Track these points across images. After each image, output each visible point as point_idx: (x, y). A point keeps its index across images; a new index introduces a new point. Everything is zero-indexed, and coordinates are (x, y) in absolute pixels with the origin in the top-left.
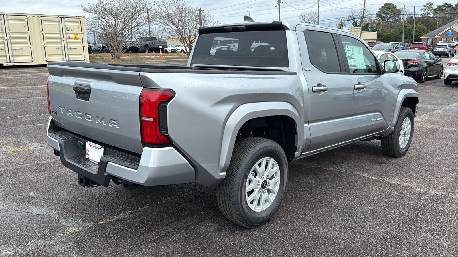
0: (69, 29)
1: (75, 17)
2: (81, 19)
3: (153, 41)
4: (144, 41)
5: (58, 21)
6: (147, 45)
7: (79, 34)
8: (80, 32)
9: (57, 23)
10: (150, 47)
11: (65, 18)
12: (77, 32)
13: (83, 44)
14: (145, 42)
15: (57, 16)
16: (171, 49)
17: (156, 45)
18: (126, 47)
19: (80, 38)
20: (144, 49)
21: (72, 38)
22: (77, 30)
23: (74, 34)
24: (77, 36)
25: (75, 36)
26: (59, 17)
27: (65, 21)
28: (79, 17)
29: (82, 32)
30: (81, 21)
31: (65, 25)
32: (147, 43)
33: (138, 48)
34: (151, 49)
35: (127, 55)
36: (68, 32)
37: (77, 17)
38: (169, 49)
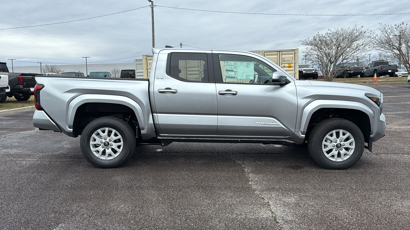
0: (284, 60)
1: (291, 50)
2: (295, 51)
3: (382, 66)
4: (375, 66)
5: (277, 55)
6: (376, 70)
7: (293, 63)
8: (294, 62)
9: (276, 56)
10: (379, 71)
11: (282, 51)
12: (291, 62)
13: (295, 71)
14: (375, 68)
15: (276, 51)
16: (402, 74)
17: (384, 69)
18: (351, 72)
19: (293, 67)
20: (373, 74)
21: (286, 67)
22: (291, 61)
23: (289, 64)
24: (291, 65)
25: (289, 65)
26: (278, 52)
27: (282, 54)
28: (294, 50)
29: (295, 61)
30: (295, 53)
31: (282, 57)
32: (376, 68)
33: (363, 73)
34: (379, 73)
35: (350, 80)
36: (283, 62)
37: (292, 50)
38: (400, 74)
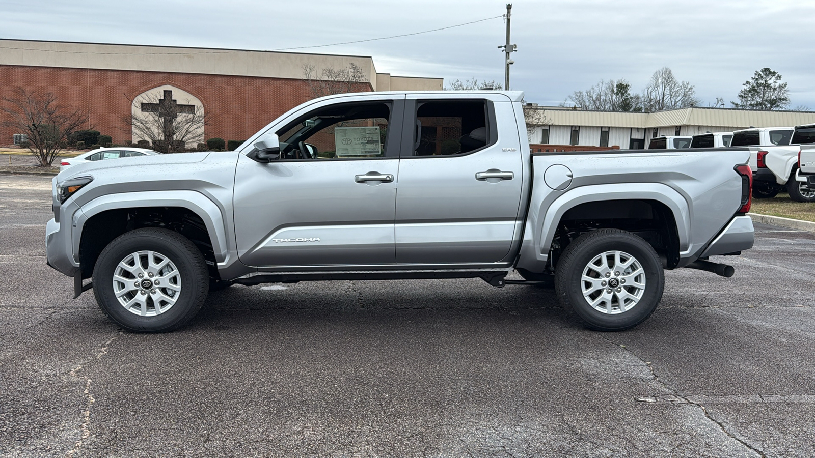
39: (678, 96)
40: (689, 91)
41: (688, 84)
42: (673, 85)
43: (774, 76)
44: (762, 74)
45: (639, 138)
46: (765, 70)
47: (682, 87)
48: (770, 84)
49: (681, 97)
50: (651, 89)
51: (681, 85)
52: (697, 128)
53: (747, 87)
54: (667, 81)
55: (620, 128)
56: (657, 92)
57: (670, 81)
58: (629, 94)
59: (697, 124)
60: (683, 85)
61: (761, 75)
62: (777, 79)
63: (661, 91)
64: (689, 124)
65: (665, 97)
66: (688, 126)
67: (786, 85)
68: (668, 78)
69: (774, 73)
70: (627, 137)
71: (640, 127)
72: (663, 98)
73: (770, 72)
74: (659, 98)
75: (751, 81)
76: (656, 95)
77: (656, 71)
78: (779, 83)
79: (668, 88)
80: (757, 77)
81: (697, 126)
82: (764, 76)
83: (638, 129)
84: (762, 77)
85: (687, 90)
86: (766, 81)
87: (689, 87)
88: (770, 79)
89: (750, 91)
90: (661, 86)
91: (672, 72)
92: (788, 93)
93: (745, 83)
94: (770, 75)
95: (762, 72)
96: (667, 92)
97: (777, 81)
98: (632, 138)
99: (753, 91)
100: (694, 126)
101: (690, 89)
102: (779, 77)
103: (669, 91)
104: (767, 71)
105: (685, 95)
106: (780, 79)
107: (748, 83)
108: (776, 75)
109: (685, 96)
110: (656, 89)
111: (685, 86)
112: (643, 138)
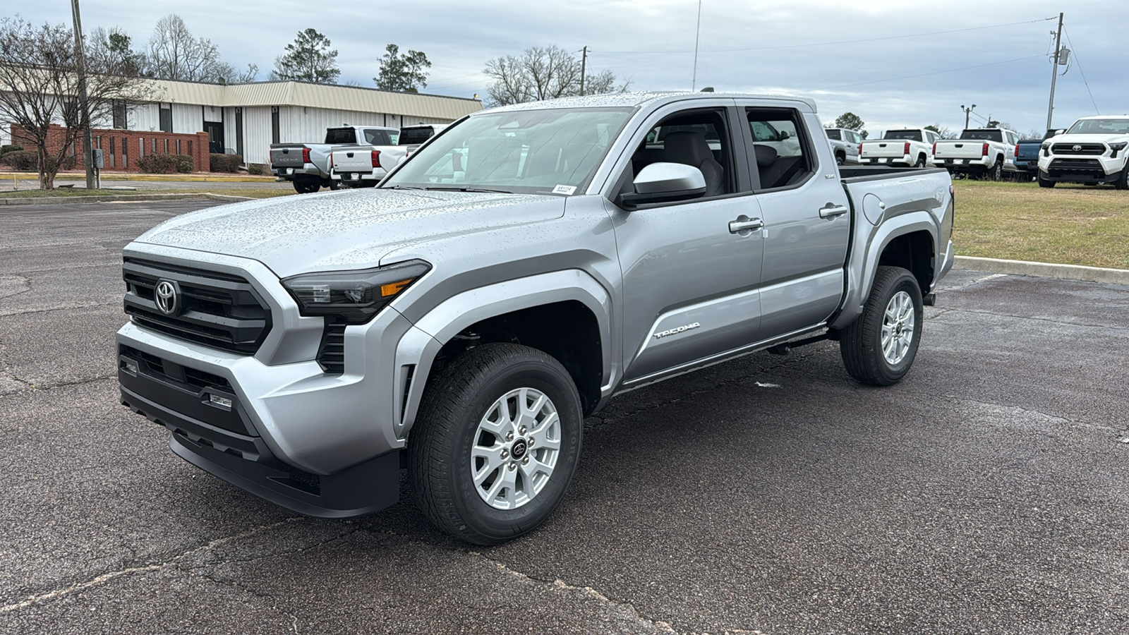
39: (198, 58)
40: (210, 52)
41: (209, 42)
42: (188, 42)
43: (322, 40)
44: (307, 36)
45: (216, 121)
46: (310, 32)
47: (202, 46)
48: (318, 51)
49: (201, 60)
50: (156, 45)
51: (199, 43)
52: (302, 110)
53: (291, 52)
54: (178, 36)
55: (186, 105)
56: (166, 50)
57: (184, 36)
58: (131, 51)
59: (304, 105)
60: (202, 42)
61: (305, 37)
62: (325, 45)
63: (171, 48)
64: (293, 104)
65: (179, 59)
66: (291, 106)
67: (336, 53)
68: (180, 33)
69: (321, 37)
70: (199, 120)
71: (215, 105)
72: (176, 60)
73: (316, 34)
74: (170, 59)
75: (294, 44)
76: (166, 53)
77: (160, 19)
78: (329, 49)
79: (181, 45)
80: (301, 40)
81: (302, 107)
82: (310, 40)
83: (212, 108)
84: (307, 40)
85: (209, 50)
86: (312, 46)
87: (211, 46)
88: (318, 44)
89: (294, 58)
90: (171, 42)
91: (184, 22)
92: (335, 63)
93: (287, 47)
94: (316, 39)
95: (306, 33)
96: (180, 50)
97: (326, 47)
98: (206, 120)
99: (298, 57)
100: (299, 107)
101: (212, 49)
102: (327, 43)
103: (183, 50)
104: (311, 31)
105: (206, 58)
106: (329, 45)
107: (290, 46)
108: (324, 39)
109: (208, 59)
110: (164, 45)
111: (204, 44)
112: (220, 121)
